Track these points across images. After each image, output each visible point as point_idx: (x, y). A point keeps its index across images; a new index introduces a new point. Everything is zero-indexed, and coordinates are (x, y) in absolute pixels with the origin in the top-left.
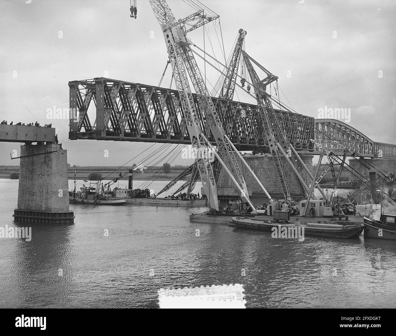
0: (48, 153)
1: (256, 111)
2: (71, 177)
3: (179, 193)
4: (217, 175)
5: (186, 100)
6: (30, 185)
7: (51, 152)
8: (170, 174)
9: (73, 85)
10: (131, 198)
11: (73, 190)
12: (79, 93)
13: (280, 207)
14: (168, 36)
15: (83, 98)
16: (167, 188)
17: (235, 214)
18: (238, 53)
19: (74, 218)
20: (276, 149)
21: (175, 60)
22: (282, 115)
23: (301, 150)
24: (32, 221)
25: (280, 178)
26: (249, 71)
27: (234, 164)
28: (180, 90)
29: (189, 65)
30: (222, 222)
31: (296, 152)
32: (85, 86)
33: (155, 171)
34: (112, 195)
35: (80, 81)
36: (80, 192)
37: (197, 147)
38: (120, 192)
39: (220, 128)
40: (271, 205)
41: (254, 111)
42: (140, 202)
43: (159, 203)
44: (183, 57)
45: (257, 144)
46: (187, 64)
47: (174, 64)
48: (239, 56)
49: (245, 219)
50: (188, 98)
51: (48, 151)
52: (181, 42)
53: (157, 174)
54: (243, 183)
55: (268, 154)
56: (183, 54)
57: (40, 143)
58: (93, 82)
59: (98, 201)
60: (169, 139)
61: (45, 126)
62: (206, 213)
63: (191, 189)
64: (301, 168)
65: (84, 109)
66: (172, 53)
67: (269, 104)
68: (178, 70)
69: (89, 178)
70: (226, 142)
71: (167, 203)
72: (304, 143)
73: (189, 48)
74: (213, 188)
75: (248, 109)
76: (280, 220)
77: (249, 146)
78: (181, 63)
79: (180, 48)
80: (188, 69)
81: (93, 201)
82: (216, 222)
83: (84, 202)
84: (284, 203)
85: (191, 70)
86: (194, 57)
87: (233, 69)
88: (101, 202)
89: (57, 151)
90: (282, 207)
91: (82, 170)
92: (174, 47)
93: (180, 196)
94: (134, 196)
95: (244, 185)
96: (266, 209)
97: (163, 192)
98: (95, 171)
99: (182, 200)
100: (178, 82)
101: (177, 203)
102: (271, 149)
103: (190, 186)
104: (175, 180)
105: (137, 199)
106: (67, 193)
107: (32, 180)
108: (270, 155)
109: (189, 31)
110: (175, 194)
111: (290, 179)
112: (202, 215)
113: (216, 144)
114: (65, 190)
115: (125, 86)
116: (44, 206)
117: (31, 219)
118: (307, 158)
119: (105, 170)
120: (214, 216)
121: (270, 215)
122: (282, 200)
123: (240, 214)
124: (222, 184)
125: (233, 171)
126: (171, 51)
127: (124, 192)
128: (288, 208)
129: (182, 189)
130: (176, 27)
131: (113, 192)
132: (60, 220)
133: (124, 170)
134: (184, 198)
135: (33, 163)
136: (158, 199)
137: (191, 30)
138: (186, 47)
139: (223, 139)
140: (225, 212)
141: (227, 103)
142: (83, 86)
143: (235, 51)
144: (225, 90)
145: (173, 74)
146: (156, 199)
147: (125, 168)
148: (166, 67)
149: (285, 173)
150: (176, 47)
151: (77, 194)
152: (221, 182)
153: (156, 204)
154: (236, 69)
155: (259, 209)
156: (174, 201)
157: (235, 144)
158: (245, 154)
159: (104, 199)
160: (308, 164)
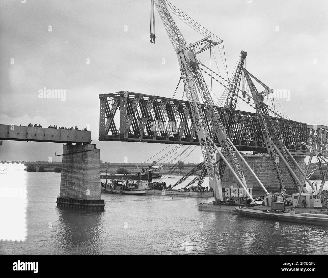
0: (84, 151)
1: (255, 118)
2: (103, 171)
3: (190, 186)
4: (223, 171)
5: (196, 109)
6: (70, 177)
7: (87, 151)
8: (183, 170)
9: (103, 97)
10: (151, 190)
11: (105, 182)
12: (108, 103)
13: (275, 199)
14: (181, 57)
15: (111, 108)
16: (181, 181)
17: (237, 204)
18: (240, 70)
19: (105, 205)
20: (273, 150)
21: (186, 76)
22: (278, 122)
23: (294, 151)
24: (71, 206)
25: (276, 174)
26: (249, 85)
27: (235, 162)
28: (191, 101)
29: (197, 81)
30: (226, 210)
31: (290, 153)
32: (112, 98)
33: (171, 167)
34: (135, 186)
35: (108, 94)
36: (110, 184)
37: (204, 148)
38: (142, 184)
39: (224, 132)
40: (267, 197)
41: (254, 118)
42: (158, 193)
43: (174, 194)
44: (193, 74)
45: (256, 146)
46: (196, 79)
47: (186, 80)
48: (241, 73)
49: (246, 208)
50: (197, 107)
51: (84, 150)
52: (191, 62)
53: (172, 170)
54: (243, 178)
55: (266, 155)
56: (193, 72)
57: (78, 144)
58: (118, 94)
59: (123, 191)
60: (180, 141)
61: (83, 130)
62: (213, 202)
63: (200, 183)
64: (295, 167)
65: (111, 116)
66: (184, 71)
67: (266, 112)
68: (189, 85)
69: (117, 172)
70: (229, 144)
71: (181, 194)
72: (298, 145)
73: (198, 66)
74: (219, 181)
75: (248, 117)
76: (277, 210)
77: (249, 147)
78: (192, 79)
79: (191, 67)
80: (197, 84)
81: (119, 192)
82: (221, 211)
83: (112, 192)
84: (279, 195)
85: (199, 84)
86: (202, 74)
87: (236, 84)
88: (126, 192)
89: (92, 150)
90: (277, 199)
91: (112, 166)
92: (186, 66)
93: (191, 189)
94: (153, 188)
95: (244, 180)
96: (263, 200)
97: (177, 185)
98: (122, 167)
99: (193, 191)
100: (189, 95)
101: (188, 194)
102: (269, 150)
103: (200, 180)
104: (187, 175)
105: (156, 190)
106: (99, 184)
107: (72, 173)
108: (268, 155)
109: (198, 53)
110: (187, 186)
111: (285, 175)
112: (209, 204)
113: (220, 145)
114: (98, 182)
115: (144, 98)
116: (81, 195)
117: (70, 205)
118: (300, 158)
119: (130, 166)
120: (219, 205)
121: (266, 205)
122: (277, 193)
123: (241, 204)
124: (227, 179)
125: (234, 168)
126: (184, 69)
127: (145, 184)
128: (283, 200)
129: (193, 183)
130: (187, 50)
131: (136, 184)
132: (94, 206)
133: (146, 166)
134: (194, 190)
135: (72, 160)
136: (173, 190)
137: (200, 52)
138: (196, 66)
139: (226, 141)
140: (227, 202)
141: (230, 112)
142: (110, 98)
143: (237, 69)
144: (229, 101)
145: (185, 88)
146: (172, 190)
147: (147, 165)
148: (179, 83)
149: (281, 171)
150: (187, 66)
151: (108, 185)
152: (226, 177)
153: (171, 194)
154: (238, 83)
155: (257, 200)
156: (186, 192)
157: (237, 145)
158: (247, 154)
159: (129, 190)
160: (301, 163)
